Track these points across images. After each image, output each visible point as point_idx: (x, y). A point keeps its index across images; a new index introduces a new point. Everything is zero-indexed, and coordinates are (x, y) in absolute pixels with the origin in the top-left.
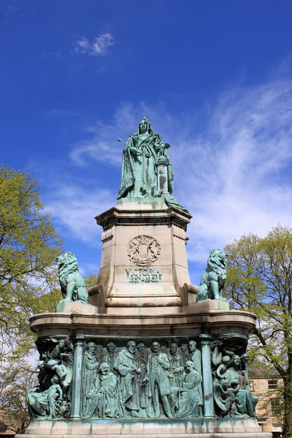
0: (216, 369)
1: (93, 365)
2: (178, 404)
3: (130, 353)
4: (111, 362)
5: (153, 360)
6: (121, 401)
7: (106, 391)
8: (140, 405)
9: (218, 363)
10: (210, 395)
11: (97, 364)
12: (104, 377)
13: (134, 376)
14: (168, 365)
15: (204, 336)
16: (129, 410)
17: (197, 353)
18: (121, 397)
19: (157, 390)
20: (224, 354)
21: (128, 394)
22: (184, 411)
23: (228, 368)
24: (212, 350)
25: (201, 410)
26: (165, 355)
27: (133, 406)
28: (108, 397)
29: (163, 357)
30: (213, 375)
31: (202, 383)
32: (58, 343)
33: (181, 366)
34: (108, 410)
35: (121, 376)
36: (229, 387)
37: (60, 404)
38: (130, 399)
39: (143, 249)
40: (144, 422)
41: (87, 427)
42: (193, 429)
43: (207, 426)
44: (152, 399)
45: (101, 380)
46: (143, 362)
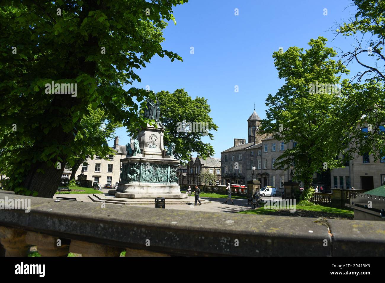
2: (162, 179)
3: (152, 167)
4: (148, 169)
5: (157, 169)
6: (150, 178)
7: (147, 176)
8: (154, 179)
10: (169, 178)
11: (145, 169)
13: (153, 173)
14: (160, 170)
15: (169, 165)
16: (151, 180)
17: (167, 168)
19: (157, 176)
20: (173, 169)
21: (151, 176)
22: (163, 181)
23: (173, 172)
24: (170, 168)
25: (167, 181)
29: (159, 168)
30: (170, 173)
31: (168, 175)
32: (136, 164)
33: (163, 171)
34: (147, 180)
35: (150, 172)
36: (173, 176)
37: (137, 178)
38: (152, 178)
39: (153, 138)
40: (155, 183)
41: (143, 183)
42: (165, 184)
43: (168, 184)
44: (156, 178)
45: (146, 173)
46: (155, 169)
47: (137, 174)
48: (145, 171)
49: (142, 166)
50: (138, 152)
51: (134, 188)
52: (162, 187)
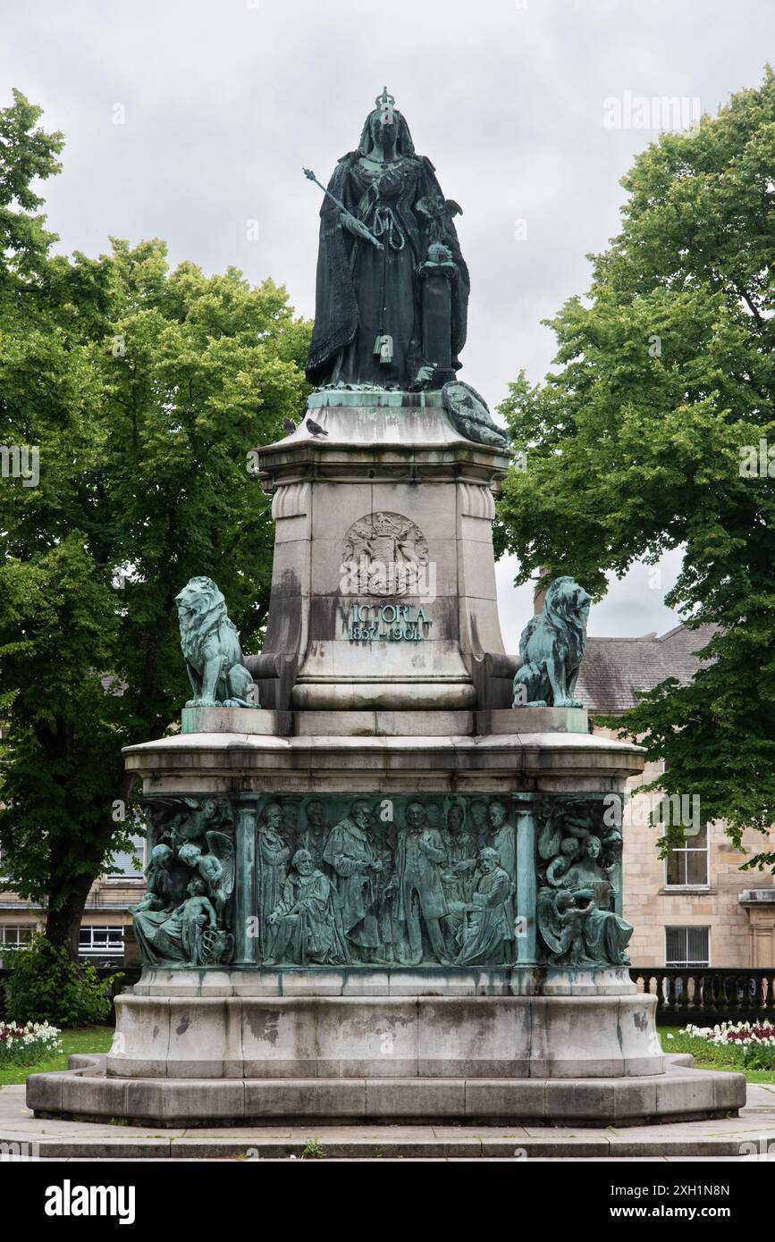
0: (545, 868)
1: (277, 853)
2: (462, 936)
3: (359, 826)
4: (317, 850)
5: (409, 843)
6: (341, 930)
7: (307, 910)
8: (381, 939)
11: (287, 851)
12: (303, 880)
13: (367, 878)
14: (441, 855)
15: (521, 796)
16: (357, 948)
17: (504, 833)
18: (340, 922)
19: (416, 907)
20: (566, 834)
21: (355, 915)
22: (474, 952)
24: (539, 826)
25: (508, 949)
26: (435, 834)
28: (313, 923)
29: (431, 839)
30: (538, 879)
31: (513, 899)
32: (199, 809)
33: (470, 856)
34: (315, 949)
35: (340, 878)
36: (571, 906)
37: (213, 937)
39: (384, 550)
40: (389, 972)
41: (271, 982)
42: (491, 987)
43: (520, 982)
44: (405, 926)
45: (296, 886)
46: (388, 847)
47: (213, 901)
48: (293, 870)
49: (249, 822)
50: (225, 690)
51: (181, 1030)
52: (454, 1013)
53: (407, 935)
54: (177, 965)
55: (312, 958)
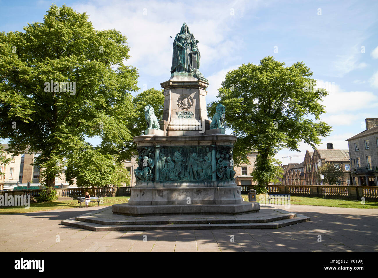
0: (218, 160)
1: (163, 158)
2: (201, 175)
3: (180, 153)
4: (172, 157)
5: (190, 156)
6: (176, 174)
7: (170, 170)
8: (185, 175)
9: (219, 157)
10: (215, 171)
11: (165, 158)
12: (169, 163)
13: (182, 163)
14: (197, 158)
15: (213, 146)
16: (179, 177)
17: (209, 153)
18: (176, 172)
19: (192, 169)
20: (222, 154)
21: (179, 170)
22: (204, 178)
23: (223, 159)
24: (216, 152)
25: (211, 177)
26: (195, 154)
27: (181, 176)
28: (171, 172)
30: (216, 162)
31: (211, 167)
32: (147, 149)
33: (202, 158)
34: (171, 177)
35: (176, 163)
36: (223, 168)
37: (150, 175)
38: (180, 173)
39: (185, 101)
40: (186, 182)
41: (162, 184)
42: (207, 185)
43: (213, 184)
45: (167, 165)
46: (186, 157)
48: (167, 161)
50: (154, 127)
51: (143, 195)
52: (200, 190)
53: (190, 174)
54: (143, 181)
55: (171, 180)
